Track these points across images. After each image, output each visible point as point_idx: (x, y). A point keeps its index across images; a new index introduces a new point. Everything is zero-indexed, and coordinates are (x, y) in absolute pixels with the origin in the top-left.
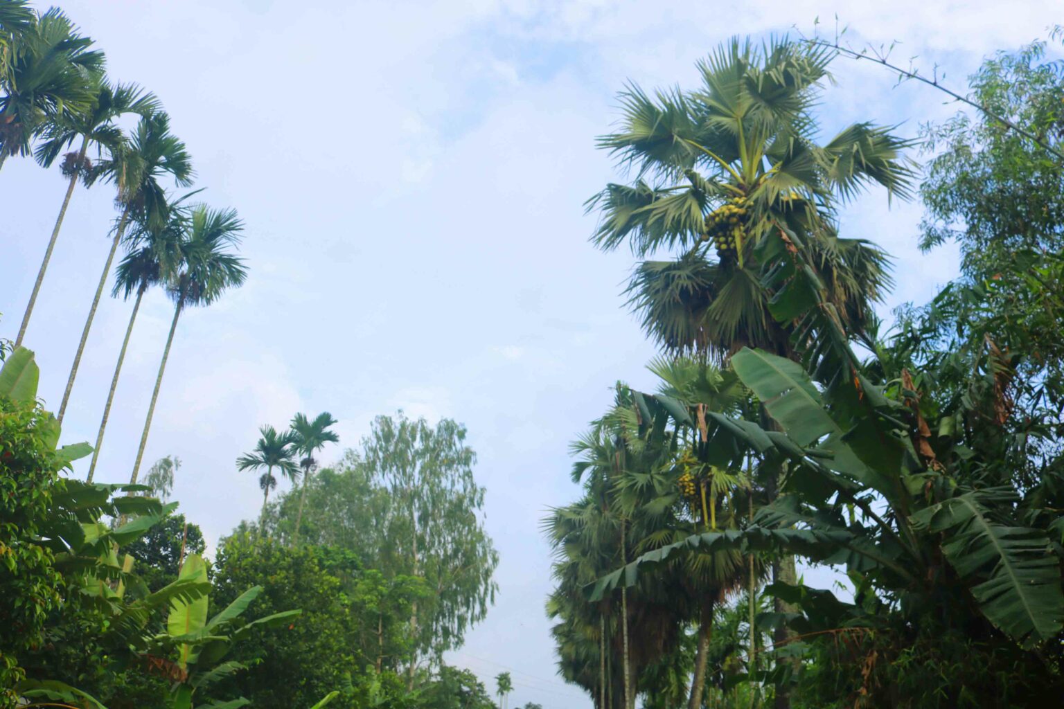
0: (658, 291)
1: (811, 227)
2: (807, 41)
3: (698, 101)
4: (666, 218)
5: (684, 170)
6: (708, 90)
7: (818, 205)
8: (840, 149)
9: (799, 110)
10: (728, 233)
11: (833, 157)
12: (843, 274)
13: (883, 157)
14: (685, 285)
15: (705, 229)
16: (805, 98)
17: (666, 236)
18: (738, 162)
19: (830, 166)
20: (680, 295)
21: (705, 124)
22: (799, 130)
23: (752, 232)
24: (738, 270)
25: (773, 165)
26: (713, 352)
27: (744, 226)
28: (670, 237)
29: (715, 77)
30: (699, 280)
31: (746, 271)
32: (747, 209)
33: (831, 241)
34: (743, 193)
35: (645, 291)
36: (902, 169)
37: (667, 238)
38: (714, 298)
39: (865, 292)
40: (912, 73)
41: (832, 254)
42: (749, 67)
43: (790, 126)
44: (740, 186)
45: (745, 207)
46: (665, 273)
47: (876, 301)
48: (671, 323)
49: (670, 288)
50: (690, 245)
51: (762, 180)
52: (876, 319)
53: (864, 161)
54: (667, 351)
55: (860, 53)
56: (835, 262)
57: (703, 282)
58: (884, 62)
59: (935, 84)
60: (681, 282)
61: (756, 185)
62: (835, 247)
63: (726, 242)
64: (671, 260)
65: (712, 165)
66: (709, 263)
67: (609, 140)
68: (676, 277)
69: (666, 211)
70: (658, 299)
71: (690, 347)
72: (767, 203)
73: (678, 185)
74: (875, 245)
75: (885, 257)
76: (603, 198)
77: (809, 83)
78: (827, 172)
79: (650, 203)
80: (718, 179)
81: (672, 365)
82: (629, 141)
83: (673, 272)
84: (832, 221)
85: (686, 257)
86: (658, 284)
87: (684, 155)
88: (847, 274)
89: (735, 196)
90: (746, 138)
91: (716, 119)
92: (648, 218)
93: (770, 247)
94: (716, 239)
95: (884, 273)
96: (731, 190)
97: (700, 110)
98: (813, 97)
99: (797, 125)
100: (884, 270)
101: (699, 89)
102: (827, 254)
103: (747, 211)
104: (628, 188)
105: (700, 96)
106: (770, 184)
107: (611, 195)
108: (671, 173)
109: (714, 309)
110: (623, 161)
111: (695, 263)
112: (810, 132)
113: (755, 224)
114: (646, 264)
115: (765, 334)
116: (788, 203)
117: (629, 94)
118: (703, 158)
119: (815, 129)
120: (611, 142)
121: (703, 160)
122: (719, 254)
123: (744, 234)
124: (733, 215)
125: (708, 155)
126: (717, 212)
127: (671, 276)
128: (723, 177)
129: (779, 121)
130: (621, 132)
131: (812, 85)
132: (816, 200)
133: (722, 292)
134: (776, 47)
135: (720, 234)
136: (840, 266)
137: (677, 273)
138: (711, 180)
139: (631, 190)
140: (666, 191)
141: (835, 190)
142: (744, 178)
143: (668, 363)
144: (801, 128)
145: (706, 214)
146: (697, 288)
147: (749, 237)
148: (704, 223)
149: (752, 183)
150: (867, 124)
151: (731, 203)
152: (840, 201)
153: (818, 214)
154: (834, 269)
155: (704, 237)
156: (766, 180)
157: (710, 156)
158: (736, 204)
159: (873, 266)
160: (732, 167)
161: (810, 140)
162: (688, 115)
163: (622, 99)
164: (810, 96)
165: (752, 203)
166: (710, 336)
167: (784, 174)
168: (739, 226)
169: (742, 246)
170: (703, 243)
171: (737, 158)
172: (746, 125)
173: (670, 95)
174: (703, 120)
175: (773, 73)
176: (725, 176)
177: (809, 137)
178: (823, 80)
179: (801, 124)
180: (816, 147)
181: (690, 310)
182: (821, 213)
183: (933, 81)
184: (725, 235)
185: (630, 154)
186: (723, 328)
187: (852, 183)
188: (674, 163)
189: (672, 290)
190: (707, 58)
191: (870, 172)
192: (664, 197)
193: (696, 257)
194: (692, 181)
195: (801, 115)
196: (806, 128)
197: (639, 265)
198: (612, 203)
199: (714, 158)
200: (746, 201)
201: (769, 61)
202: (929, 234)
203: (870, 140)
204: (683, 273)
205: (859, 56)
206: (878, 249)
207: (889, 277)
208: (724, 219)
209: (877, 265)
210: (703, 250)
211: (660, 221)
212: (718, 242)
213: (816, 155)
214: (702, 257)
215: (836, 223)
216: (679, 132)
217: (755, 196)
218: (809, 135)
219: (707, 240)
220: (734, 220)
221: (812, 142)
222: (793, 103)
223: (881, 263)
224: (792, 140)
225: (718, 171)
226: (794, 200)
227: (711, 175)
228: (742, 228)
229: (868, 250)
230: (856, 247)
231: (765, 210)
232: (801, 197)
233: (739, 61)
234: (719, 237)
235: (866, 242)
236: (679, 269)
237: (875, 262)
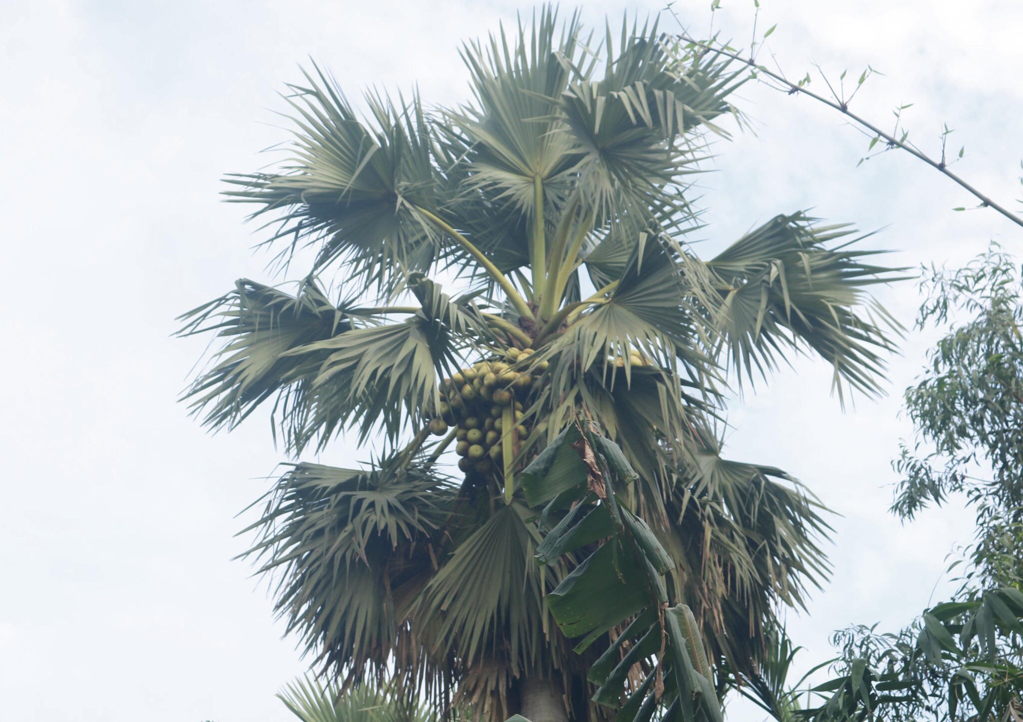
0: (320, 533)
1: (667, 431)
2: (693, 43)
3: (457, 130)
4: (357, 371)
5: (409, 273)
6: (479, 110)
7: (684, 383)
8: (741, 265)
9: (667, 178)
10: (487, 422)
11: (725, 285)
12: (724, 538)
13: (830, 298)
14: (382, 526)
15: (439, 407)
16: (683, 153)
17: (353, 414)
18: (525, 271)
19: (718, 304)
20: (367, 549)
21: (466, 182)
22: (661, 219)
23: (541, 427)
24: (500, 504)
25: (599, 286)
26: (429, 680)
27: (523, 412)
28: (362, 419)
29: (498, 84)
30: (414, 518)
31: (518, 508)
32: (533, 373)
33: (705, 464)
34: (529, 341)
35: (292, 531)
36: (867, 328)
37: (356, 419)
38: (444, 560)
39: (767, 582)
40: (898, 139)
41: (705, 492)
42: (571, 74)
43: (643, 210)
44: (523, 323)
45: (531, 369)
46: (342, 494)
47: (790, 604)
48: (342, 607)
49: (349, 528)
50: (406, 436)
51: (572, 316)
52: (785, 643)
53: (788, 303)
54: (326, 669)
55: (796, 84)
56: (708, 509)
57: (420, 521)
58: (843, 108)
59: (941, 167)
60: (373, 518)
61: (557, 326)
62: (712, 477)
63: (481, 442)
64: (357, 467)
65: (469, 270)
66: (440, 482)
67: (256, 185)
68: (365, 504)
69: (360, 357)
70: (319, 551)
71: (381, 662)
72: (579, 366)
73: (391, 305)
74: (796, 482)
75: (812, 508)
76: (224, 308)
77: (697, 122)
78: (709, 318)
79: (327, 336)
80: (478, 301)
81: (336, 701)
82: (300, 190)
83: (360, 494)
84: (711, 418)
85: (389, 464)
86: (323, 517)
87: (412, 240)
88: (732, 538)
89: (511, 345)
90: (548, 223)
91: (489, 173)
92: (318, 368)
93: (558, 472)
94: (461, 432)
95: (810, 544)
96: (504, 329)
97: (459, 151)
98: (698, 155)
99: (657, 209)
100: (810, 537)
101: (461, 106)
102: (693, 491)
103: (533, 380)
104: (281, 295)
105: (460, 120)
106: (587, 327)
107: (242, 305)
108: (380, 275)
109: (441, 585)
110: (277, 237)
111: (410, 478)
112: (683, 226)
113: (548, 409)
114: (302, 468)
115: (544, 651)
116: (621, 370)
117: (308, 92)
118: (453, 252)
119: (692, 223)
120: (258, 190)
121: (451, 258)
122: (463, 466)
123: (522, 428)
124: (501, 384)
125: (463, 247)
126: (470, 373)
127: (353, 501)
128: (490, 300)
129: (623, 195)
130: (284, 173)
131: (702, 128)
132: (681, 372)
133: (461, 551)
134: (633, 39)
135: (470, 421)
136: (719, 520)
137: (368, 496)
138: (464, 302)
139: (289, 299)
140: (366, 313)
141: (724, 357)
142: (534, 308)
143: (327, 694)
144: (666, 216)
145: (446, 376)
146: (408, 535)
147: (533, 438)
148: (437, 394)
149: (551, 320)
150: (797, 216)
151: (502, 359)
152: (732, 378)
153: (684, 402)
154: (706, 524)
155: (433, 423)
156: (580, 317)
157: (467, 250)
158: (511, 361)
159: (787, 527)
160: (511, 280)
161: (681, 244)
162: (431, 156)
163: (297, 101)
164: (691, 151)
165: (545, 363)
166: (426, 644)
167: (619, 309)
168: (515, 409)
169: (515, 457)
170: (432, 438)
171: (526, 264)
172: (551, 195)
173: (400, 111)
174: (462, 171)
175: (624, 96)
176: (494, 298)
177: (679, 238)
178: (723, 120)
179: (667, 209)
180: (695, 260)
181: (387, 583)
182: (689, 399)
183: (938, 161)
184: (480, 426)
185: (294, 223)
186: (456, 630)
187: (759, 344)
188: (391, 256)
189: (353, 533)
190: (485, 43)
191: (799, 328)
192: (362, 325)
193: (414, 466)
194: (421, 301)
195: (669, 189)
196: (675, 217)
197: (283, 471)
198: (240, 324)
199: (474, 257)
200: (532, 357)
201: (615, 67)
202: (913, 479)
203: (806, 260)
204: (382, 499)
205: (795, 90)
206: (803, 492)
207: (818, 552)
208: (483, 391)
209: (798, 526)
210: (430, 452)
211: (345, 376)
212: (464, 438)
213: (690, 276)
214: (427, 468)
215: (720, 424)
216: (406, 188)
217: (554, 348)
218: (681, 232)
219: (441, 432)
220: (504, 395)
221: (684, 248)
222: (656, 162)
223: (806, 524)
224: (643, 238)
225: (479, 284)
226: (634, 368)
227: (467, 292)
228: (519, 414)
229: (780, 492)
230: (757, 484)
231: (573, 382)
232: (652, 363)
233: (552, 57)
234: (468, 429)
235: (779, 474)
236: (372, 488)
237: (794, 519)
